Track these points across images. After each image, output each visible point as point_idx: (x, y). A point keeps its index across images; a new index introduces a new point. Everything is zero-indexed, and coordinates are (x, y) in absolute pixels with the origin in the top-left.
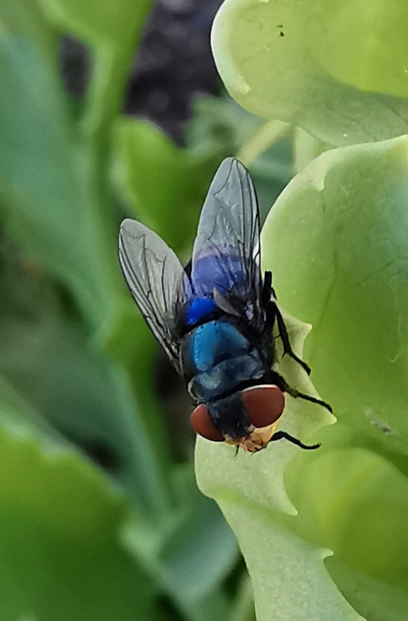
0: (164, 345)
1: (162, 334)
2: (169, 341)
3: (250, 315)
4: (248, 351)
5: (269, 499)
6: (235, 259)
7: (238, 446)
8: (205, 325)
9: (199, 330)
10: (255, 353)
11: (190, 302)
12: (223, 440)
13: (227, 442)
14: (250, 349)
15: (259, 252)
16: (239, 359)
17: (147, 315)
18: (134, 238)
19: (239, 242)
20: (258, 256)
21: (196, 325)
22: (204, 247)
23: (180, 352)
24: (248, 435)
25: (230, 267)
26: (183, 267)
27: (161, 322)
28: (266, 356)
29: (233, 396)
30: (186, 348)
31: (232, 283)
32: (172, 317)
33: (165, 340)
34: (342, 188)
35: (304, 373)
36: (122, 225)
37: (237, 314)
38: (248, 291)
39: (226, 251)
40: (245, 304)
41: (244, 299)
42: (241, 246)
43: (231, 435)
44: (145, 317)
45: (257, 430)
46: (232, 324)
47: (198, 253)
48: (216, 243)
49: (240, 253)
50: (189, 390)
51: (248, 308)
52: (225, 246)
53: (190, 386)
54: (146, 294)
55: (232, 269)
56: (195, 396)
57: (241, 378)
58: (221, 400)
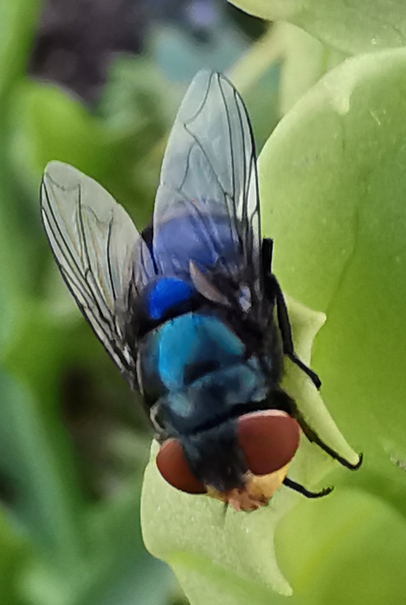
0: (111, 350)
1: (109, 332)
2: (118, 345)
3: (246, 305)
4: (245, 358)
5: (251, 572)
6: (220, 219)
7: (227, 503)
8: (178, 320)
9: (167, 326)
10: (254, 361)
11: (152, 285)
12: (203, 491)
13: (210, 495)
14: (247, 356)
15: (258, 208)
16: (231, 372)
17: (85, 305)
18: (63, 189)
19: (225, 194)
20: (256, 215)
21: (163, 320)
22: (172, 202)
23: (138, 362)
24: (242, 486)
25: (213, 233)
26: (139, 232)
27: (107, 315)
28: (270, 365)
29: (223, 427)
30: (146, 354)
31: (216, 256)
32: (124, 307)
33: (113, 343)
34: (373, 114)
35: (313, 387)
36: (46, 170)
37: (226, 302)
38: (242, 267)
39: (205, 208)
40: (236, 287)
41: (235, 280)
42: (229, 202)
43: (217, 486)
44: (81, 307)
45: (256, 479)
46: (219, 317)
47: (162, 212)
48: (189, 195)
49: (228, 211)
50: (152, 418)
51: (242, 295)
52: (204, 200)
53: (154, 411)
54: (84, 274)
55: (216, 234)
56: (162, 426)
57: (232, 399)
58: (204, 433)
